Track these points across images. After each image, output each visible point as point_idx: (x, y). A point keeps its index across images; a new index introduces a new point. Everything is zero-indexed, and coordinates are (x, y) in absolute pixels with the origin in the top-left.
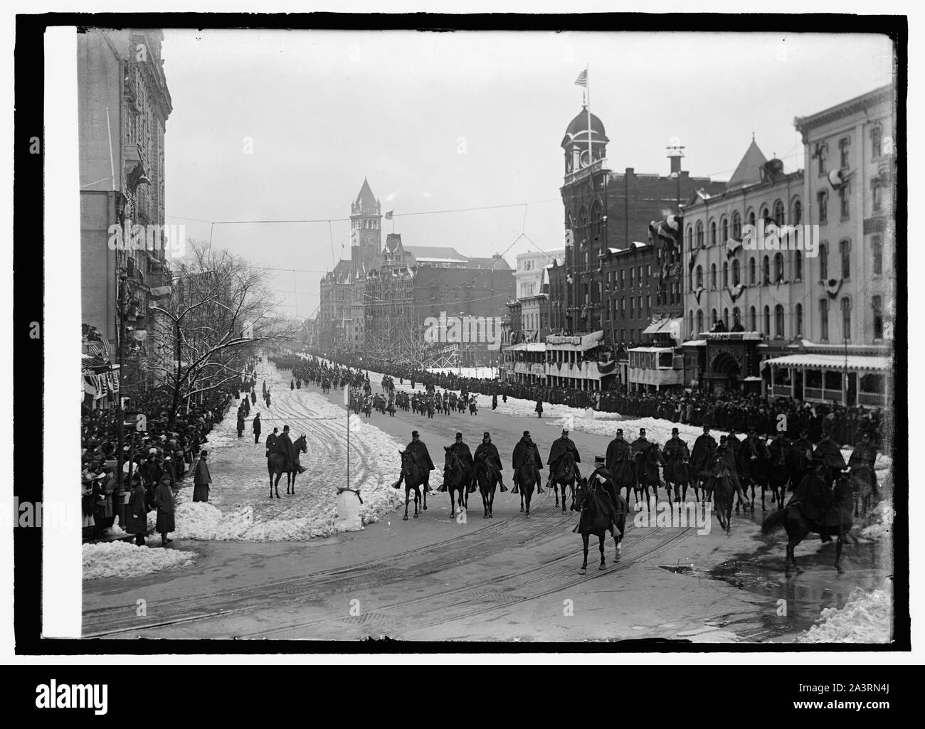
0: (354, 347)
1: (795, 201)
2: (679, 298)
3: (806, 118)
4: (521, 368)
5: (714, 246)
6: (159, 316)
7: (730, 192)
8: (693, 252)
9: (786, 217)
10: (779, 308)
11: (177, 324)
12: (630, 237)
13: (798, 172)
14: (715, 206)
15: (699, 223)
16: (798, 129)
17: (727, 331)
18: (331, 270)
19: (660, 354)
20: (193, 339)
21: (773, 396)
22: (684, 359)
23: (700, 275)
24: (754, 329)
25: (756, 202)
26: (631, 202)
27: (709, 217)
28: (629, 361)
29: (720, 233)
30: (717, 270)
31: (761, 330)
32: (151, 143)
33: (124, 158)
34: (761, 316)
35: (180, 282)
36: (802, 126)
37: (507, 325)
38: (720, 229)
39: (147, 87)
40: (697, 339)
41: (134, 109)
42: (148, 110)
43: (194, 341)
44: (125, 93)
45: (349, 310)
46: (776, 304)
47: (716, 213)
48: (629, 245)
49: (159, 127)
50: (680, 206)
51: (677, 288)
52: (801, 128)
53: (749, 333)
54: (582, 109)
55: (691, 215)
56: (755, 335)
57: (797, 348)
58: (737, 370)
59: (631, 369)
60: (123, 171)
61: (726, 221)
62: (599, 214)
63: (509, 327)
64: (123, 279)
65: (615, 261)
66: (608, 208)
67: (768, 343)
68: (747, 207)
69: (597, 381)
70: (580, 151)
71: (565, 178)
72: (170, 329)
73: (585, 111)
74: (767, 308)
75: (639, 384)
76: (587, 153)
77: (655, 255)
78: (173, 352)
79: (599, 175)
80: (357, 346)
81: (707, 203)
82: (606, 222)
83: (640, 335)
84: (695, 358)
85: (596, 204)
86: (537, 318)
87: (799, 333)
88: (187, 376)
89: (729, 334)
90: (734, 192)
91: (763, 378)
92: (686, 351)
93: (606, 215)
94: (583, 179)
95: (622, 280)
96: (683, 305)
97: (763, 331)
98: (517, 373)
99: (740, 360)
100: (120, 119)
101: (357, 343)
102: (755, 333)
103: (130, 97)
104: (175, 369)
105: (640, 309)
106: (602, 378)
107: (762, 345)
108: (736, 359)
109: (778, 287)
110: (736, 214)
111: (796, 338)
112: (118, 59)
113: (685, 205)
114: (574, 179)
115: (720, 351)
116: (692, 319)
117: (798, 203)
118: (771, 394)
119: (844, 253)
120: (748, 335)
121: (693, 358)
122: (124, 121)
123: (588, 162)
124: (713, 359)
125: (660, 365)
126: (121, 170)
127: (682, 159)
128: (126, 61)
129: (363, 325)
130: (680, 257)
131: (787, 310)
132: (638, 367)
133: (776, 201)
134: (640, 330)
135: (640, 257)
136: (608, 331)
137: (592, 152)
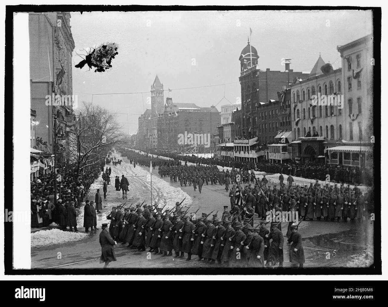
0: (153, 145)
1: (338, 81)
2: (290, 123)
3: (342, 46)
4: (224, 153)
5: (304, 101)
6: (70, 134)
7: (311, 78)
8: (296, 103)
9: (334, 88)
10: (332, 126)
11: (78, 137)
12: (269, 97)
13: (339, 69)
14: (304, 84)
15: (298, 91)
16: (339, 51)
17: (310, 137)
18: (143, 113)
19: (282, 147)
20: (85, 144)
21: (330, 164)
22: (292, 148)
23: (298, 113)
24: (321, 136)
25: (321, 82)
26: (269, 82)
27: (302, 88)
28: (269, 150)
29: (307, 95)
30: (306, 111)
31: (324, 136)
32: (66, 61)
33: (55, 68)
34: (324, 130)
35: (79, 120)
36: (341, 49)
37: (217, 136)
38: (306, 94)
39: (64, 38)
40: (297, 140)
41: (58, 47)
42: (65, 47)
43: (86, 144)
44: (55, 41)
45: (151, 130)
46: (331, 125)
47: (305, 87)
48: (268, 101)
49: (70, 55)
50: (290, 84)
51: (289, 119)
52: (340, 51)
53: (320, 137)
54: (247, 44)
55: (294, 88)
56: (322, 138)
57: (340, 143)
58: (315, 153)
59: (270, 153)
60: (55, 74)
61: (309, 90)
62: (255, 88)
63: (218, 136)
64: (55, 118)
65: (262, 108)
66: (259, 86)
67: (328, 142)
68: (318, 84)
69: (256, 159)
70: (247, 62)
71: (241, 73)
72: (76, 139)
73: (249, 45)
74: (327, 127)
75: (274, 160)
76: (250, 62)
77: (279, 105)
78: (77, 149)
79: (255, 72)
80: (154, 145)
81: (301, 83)
82: (258, 91)
83: (273, 139)
84: (297, 148)
85: (254, 84)
86: (230, 132)
87: (341, 137)
88: (83, 159)
89: (311, 138)
90: (312, 78)
91: (325, 156)
92: (293, 145)
93: (258, 89)
94: (248, 74)
95: (266, 116)
96: (291, 126)
97: (326, 136)
98: (222, 156)
99: (316, 149)
100: (53, 51)
101: (154, 144)
102: (322, 137)
103: (57, 42)
104: (78, 156)
105: (273, 128)
106: (258, 157)
107: (325, 142)
108: (315, 149)
109: (331, 118)
110: (313, 87)
111: (339, 139)
112: (52, 26)
113: (292, 84)
114: (245, 74)
115: (307, 145)
116: (295, 132)
117: (339, 82)
118: (329, 163)
119: (359, 103)
120: (319, 138)
121: (296, 148)
122: (55, 52)
123: (250, 66)
124: (305, 148)
125: (282, 151)
126: (54, 73)
127: (290, 64)
128: (55, 27)
129: (157, 136)
130: (289, 106)
131: (335, 128)
132: (273, 152)
133: (330, 81)
134: (274, 137)
135: (273, 106)
136: (260, 137)
137: (252, 62)
